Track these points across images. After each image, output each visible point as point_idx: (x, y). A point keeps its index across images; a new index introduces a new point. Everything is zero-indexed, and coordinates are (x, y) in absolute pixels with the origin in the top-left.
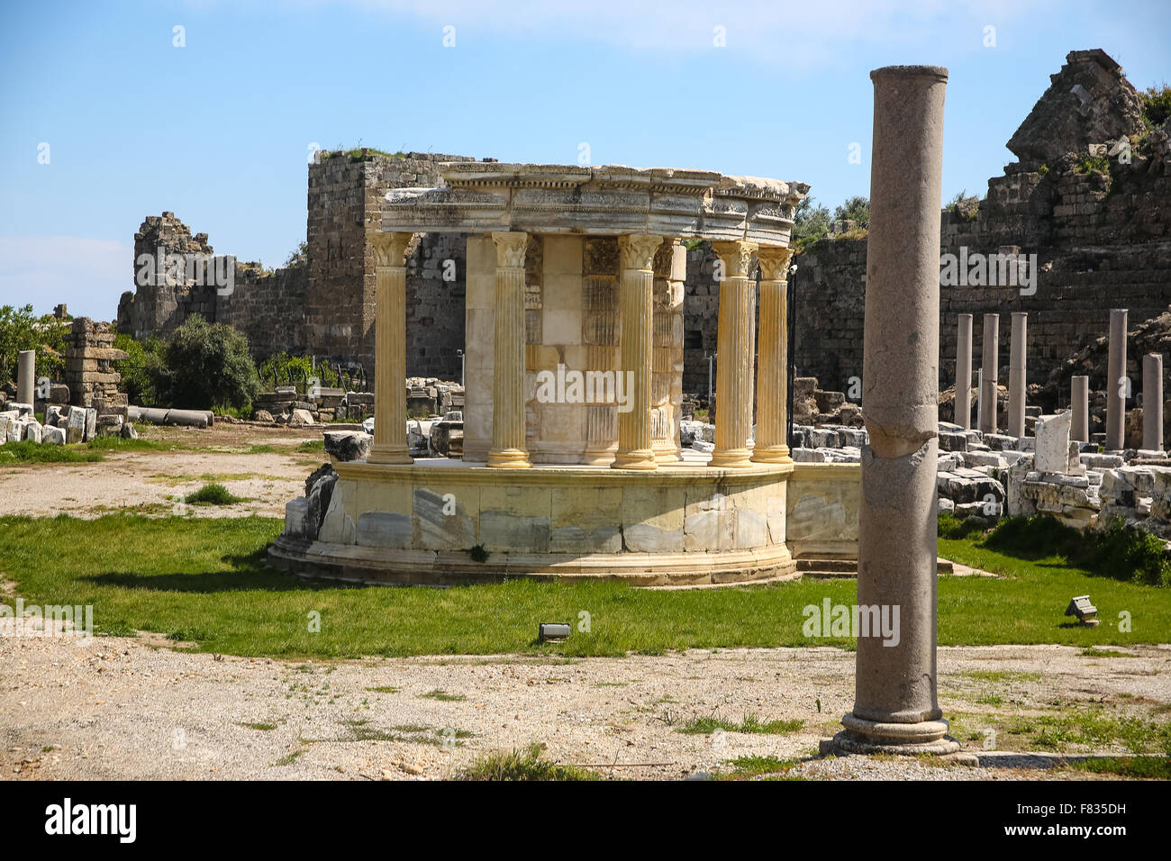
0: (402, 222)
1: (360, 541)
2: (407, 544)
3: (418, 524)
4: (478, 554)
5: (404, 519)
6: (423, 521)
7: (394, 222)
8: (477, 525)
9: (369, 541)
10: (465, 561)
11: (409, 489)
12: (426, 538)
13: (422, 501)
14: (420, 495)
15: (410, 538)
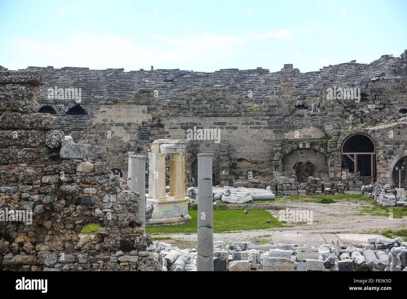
0: (168, 151)
1: (164, 217)
2: (173, 216)
3: (175, 212)
4: (182, 216)
5: (172, 211)
6: (175, 211)
7: (167, 151)
8: (182, 211)
9: (166, 217)
10: (181, 218)
11: (173, 205)
12: (176, 214)
13: (175, 207)
14: (175, 206)
15: (173, 215)
